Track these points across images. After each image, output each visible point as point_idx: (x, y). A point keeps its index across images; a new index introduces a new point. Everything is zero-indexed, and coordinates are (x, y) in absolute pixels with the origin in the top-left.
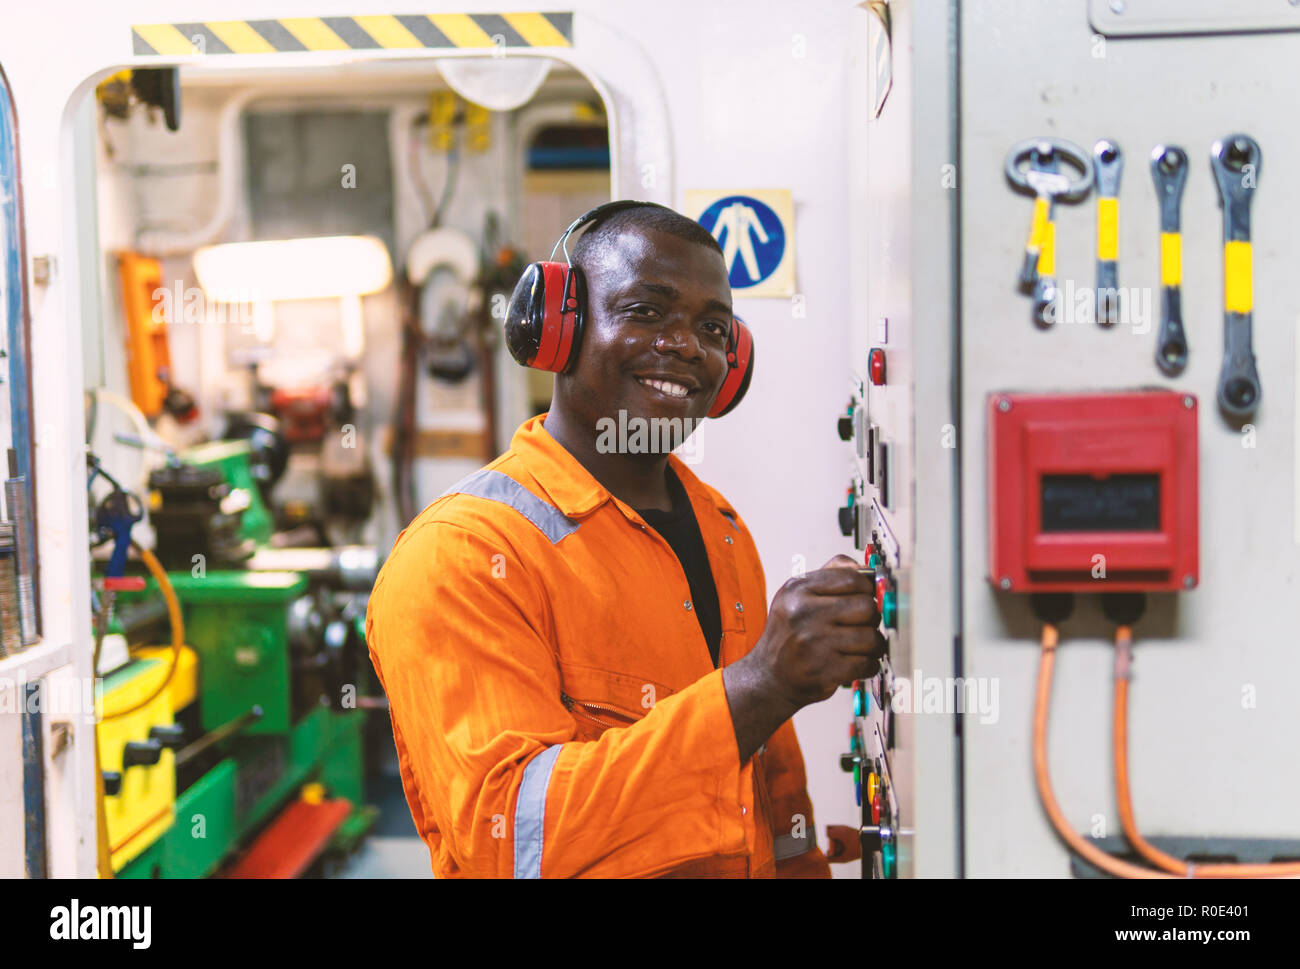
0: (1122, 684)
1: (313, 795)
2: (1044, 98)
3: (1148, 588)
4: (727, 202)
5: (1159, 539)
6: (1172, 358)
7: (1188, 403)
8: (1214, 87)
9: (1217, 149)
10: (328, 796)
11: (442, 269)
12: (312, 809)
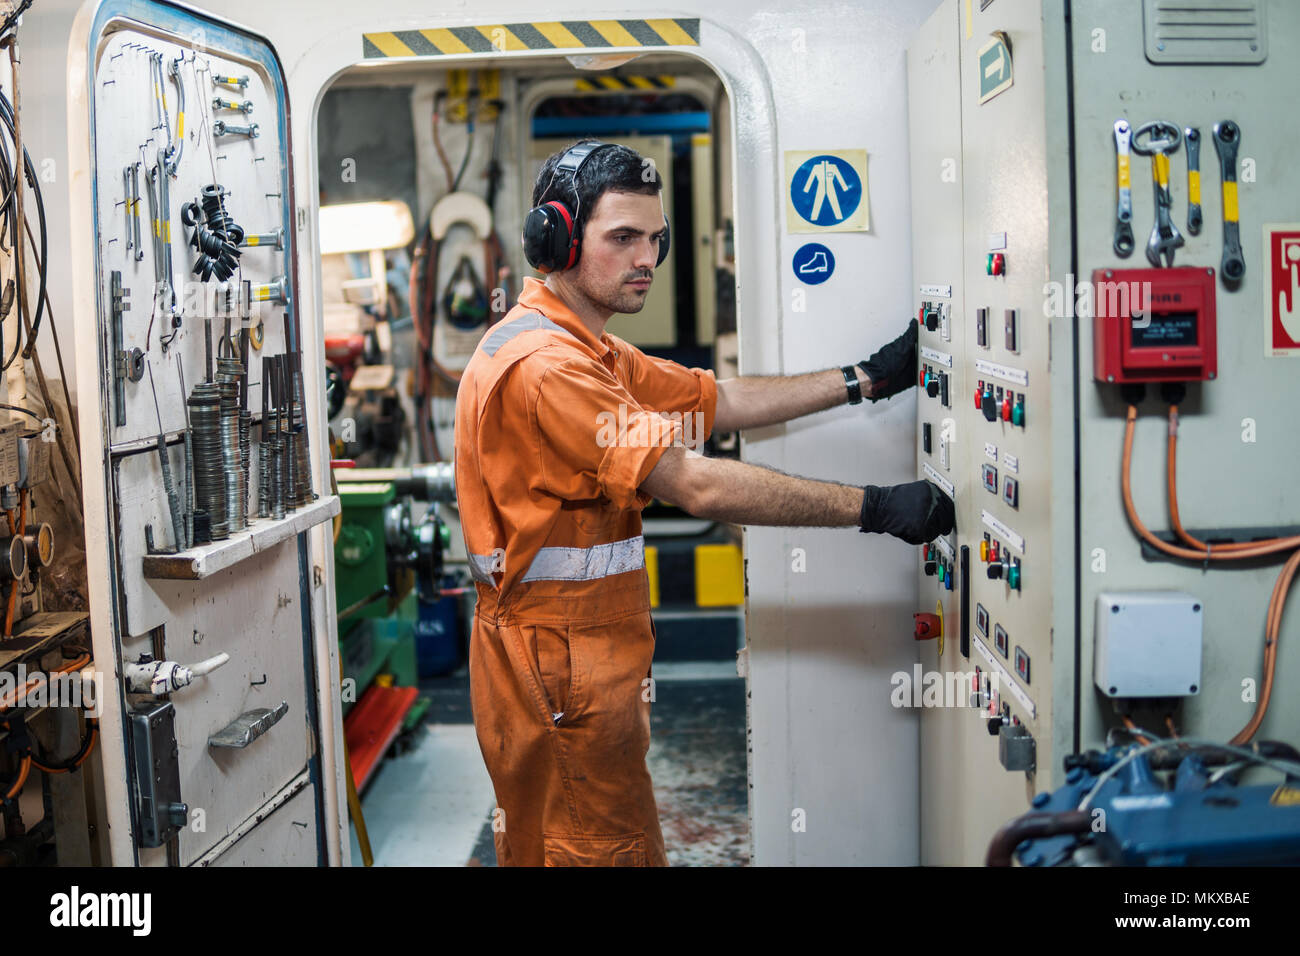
0: (1171, 441)
1: (384, 682)
2: (1121, 98)
3: (1187, 379)
4: (818, 160)
5: (1196, 350)
6: (1124, 246)
7: (1210, 273)
8: (1214, 94)
9: (1216, 128)
10: (394, 682)
11: (460, 225)
12: (386, 692)
